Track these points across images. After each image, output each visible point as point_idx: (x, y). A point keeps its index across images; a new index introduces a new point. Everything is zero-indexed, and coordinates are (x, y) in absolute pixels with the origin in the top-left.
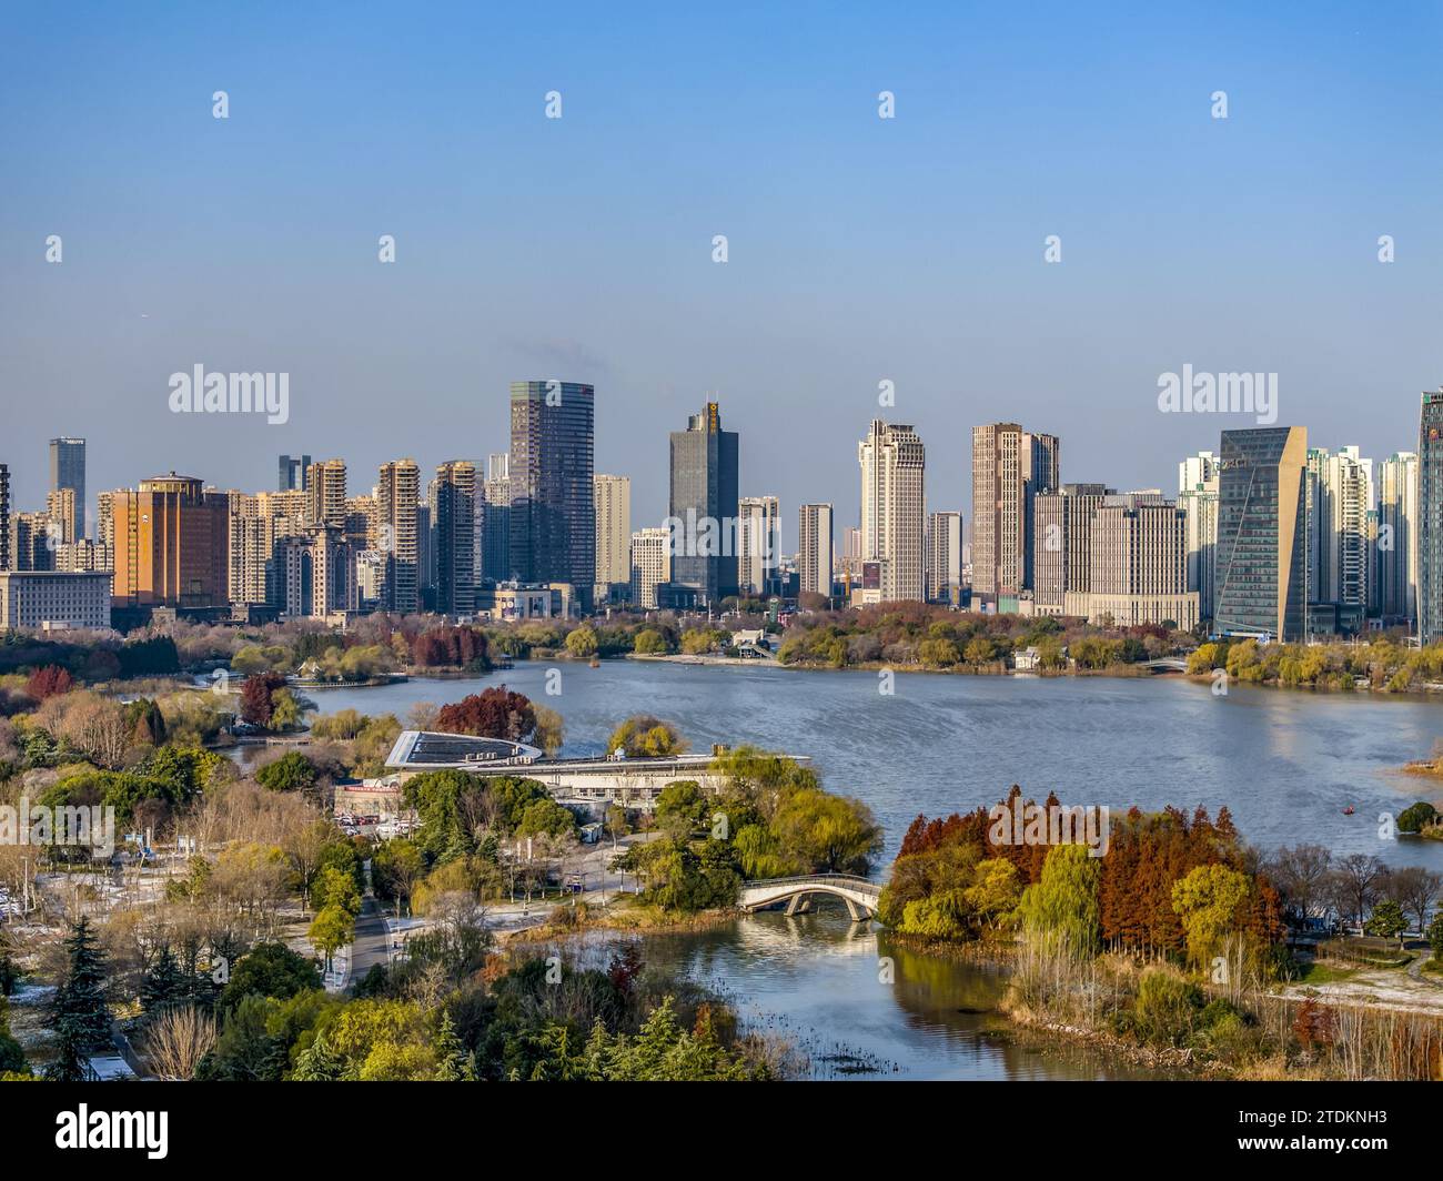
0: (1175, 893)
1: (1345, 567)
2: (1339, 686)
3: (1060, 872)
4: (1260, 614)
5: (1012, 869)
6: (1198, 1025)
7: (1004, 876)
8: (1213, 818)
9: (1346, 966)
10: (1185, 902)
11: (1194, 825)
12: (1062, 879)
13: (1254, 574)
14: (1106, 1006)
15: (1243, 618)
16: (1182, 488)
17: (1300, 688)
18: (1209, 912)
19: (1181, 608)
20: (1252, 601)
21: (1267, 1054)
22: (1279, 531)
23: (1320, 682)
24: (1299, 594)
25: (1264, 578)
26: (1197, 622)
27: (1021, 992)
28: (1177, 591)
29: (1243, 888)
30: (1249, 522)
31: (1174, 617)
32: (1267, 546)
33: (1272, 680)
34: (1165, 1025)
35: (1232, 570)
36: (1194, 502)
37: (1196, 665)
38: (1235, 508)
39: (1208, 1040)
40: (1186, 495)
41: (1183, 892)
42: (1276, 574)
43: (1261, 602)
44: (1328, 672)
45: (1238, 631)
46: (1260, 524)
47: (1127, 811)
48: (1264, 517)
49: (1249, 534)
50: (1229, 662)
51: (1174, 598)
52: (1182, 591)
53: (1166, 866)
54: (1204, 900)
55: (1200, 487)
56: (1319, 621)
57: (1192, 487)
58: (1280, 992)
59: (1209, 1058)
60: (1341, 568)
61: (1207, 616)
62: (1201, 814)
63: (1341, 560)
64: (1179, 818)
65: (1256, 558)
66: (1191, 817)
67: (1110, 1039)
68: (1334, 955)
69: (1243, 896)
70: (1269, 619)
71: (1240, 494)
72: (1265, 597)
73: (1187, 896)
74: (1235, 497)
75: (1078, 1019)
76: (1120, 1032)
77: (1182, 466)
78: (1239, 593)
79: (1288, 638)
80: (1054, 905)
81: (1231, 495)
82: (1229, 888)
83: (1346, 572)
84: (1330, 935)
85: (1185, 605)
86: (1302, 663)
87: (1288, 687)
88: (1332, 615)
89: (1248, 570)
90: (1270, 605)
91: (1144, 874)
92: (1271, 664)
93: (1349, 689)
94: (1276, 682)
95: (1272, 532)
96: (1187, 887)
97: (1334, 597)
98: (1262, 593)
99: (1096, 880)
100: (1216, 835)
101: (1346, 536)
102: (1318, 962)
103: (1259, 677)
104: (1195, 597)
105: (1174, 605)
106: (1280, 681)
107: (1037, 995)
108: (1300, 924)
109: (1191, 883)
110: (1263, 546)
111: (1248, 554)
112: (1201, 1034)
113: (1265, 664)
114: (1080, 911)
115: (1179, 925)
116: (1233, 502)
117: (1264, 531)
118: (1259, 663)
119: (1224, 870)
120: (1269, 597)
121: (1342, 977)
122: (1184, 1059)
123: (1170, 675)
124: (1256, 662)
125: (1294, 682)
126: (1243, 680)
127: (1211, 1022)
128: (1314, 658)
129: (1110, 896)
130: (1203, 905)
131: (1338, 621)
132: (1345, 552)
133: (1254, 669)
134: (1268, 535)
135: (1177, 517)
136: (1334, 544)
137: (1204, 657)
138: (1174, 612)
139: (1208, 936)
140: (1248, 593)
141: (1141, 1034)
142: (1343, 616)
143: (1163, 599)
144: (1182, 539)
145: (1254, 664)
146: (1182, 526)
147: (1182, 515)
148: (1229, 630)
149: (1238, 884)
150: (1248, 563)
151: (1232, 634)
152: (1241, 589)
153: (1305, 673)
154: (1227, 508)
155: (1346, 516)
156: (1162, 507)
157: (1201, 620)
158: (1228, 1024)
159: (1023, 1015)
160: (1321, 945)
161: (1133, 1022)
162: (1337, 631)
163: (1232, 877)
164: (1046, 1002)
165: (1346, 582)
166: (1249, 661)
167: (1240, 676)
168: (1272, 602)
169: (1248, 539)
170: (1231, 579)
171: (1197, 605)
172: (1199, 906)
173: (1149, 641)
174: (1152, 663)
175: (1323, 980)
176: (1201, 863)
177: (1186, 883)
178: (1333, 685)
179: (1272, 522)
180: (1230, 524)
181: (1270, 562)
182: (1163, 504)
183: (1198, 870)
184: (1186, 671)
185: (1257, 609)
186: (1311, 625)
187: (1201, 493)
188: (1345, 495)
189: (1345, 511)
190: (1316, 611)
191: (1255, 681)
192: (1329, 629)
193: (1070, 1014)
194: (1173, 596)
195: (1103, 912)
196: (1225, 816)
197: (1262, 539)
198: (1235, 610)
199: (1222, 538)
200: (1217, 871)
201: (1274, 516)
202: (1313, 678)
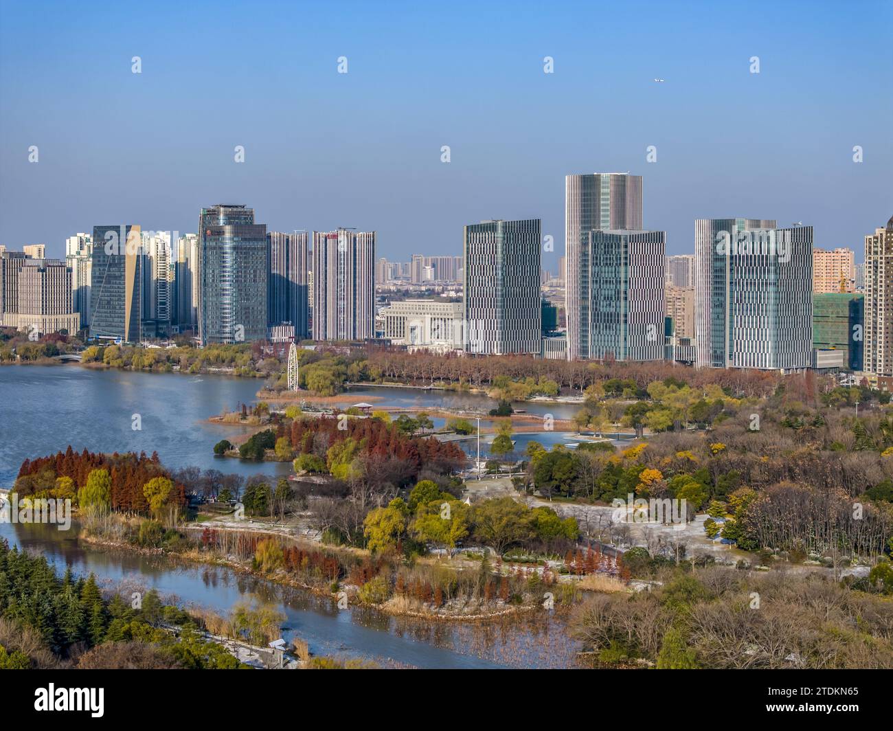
0: (144, 489)
1: (159, 298)
2: (164, 369)
3: (95, 482)
4: (115, 326)
5: (71, 481)
6: (164, 539)
7: (68, 484)
8: (149, 456)
9: (210, 515)
10: (149, 492)
11: (141, 459)
12: (96, 485)
13: (112, 304)
14: (126, 534)
15: (106, 328)
16: (68, 253)
17: (143, 371)
18: (159, 496)
19: (70, 322)
20: (111, 319)
21: (191, 548)
22: (126, 281)
23: (154, 367)
24: (136, 316)
25: (118, 307)
26: (79, 330)
27: (89, 530)
28: (67, 312)
29: (171, 486)
30: (109, 276)
31: (66, 327)
32: (119, 290)
33: (128, 366)
34: (151, 540)
35: (100, 303)
36: (75, 261)
37: (87, 358)
38: (101, 269)
39: (168, 545)
40: (71, 257)
41: (148, 488)
42: (124, 305)
43: (116, 319)
44: (158, 362)
45: (103, 335)
46: (115, 277)
47: (113, 454)
48: (117, 274)
49: (110, 283)
50: (105, 357)
51: (67, 316)
52: (71, 312)
53: (139, 479)
54: (157, 491)
55: (78, 253)
56: (147, 330)
57: (74, 253)
58: (187, 526)
59: (169, 551)
60: (156, 298)
61: (85, 326)
62: (143, 454)
63: (156, 294)
64: (135, 456)
65: (113, 296)
66: (139, 456)
67: (129, 547)
68: (204, 511)
69: (171, 489)
70: (120, 329)
71: (104, 261)
72: (118, 317)
73: (149, 490)
74: (101, 263)
75: (114, 540)
76: (133, 544)
77: (68, 241)
78: (104, 315)
79: (130, 339)
80: (92, 495)
81: (99, 261)
82: (166, 487)
83: (159, 301)
84: (201, 503)
85: (72, 320)
86: (145, 358)
87: (137, 370)
88: (154, 327)
89: (109, 303)
90: (121, 322)
91: (129, 482)
92: (128, 358)
93: (169, 371)
94: (130, 368)
95: (122, 282)
96: (149, 487)
97: (153, 316)
98: (116, 315)
99: (109, 485)
100: (151, 462)
101: (159, 281)
102: (198, 513)
103: (122, 365)
104: (78, 315)
105: (66, 320)
106: (133, 367)
107: (97, 532)
108: (190, 498)
109: (151, 484)
110: (117, 290)
111: (109, 294)
112: (165, 542)
113: (125, 358)
114: (103, 498)
115: (145, 501)
116: (100, 265)
117: (118, 282)
118: (121, 358)
119: (163, 479)
120: (121, 317)
121: (209, 519)
122: (160, 552)
123: (72, 363)
124: (120, 357)
125: (140, 367)
126: (113, 367)
127: (169, 538)
128: (151, 355)
129: (115, 491)
130: (156, 493)
131: (157, 329)
132: (159, 290)
133: (119, 361)
134: (120, 284)
135: (67, 272)
136: (153, 286)
137: (91, 354)
138: (66, 324)
139: (159, 505)
140: (109, 315)
141: (142, 544)
142: (160, 326)
143: (60, 317)
144: (71, 284)
145: (118, 358)
146: (70, 276)
147: (70, 270)
148: (98, 335)
149: (169, 484)
150: (108, 298)
151: (100, 337)
152: (105, 313)
153: (146, 363)
154: (97, 269)
155: (159, 270)
156: (59, 266)
157: (81, 329)
158: (175, 538)
159: (92, 539)
160: (199, 507)
161: (137, 540)
162: (158, 335)
163: (167, 482)
164: (101, 534)
165: (159, 306)
166: (115, 356)
167: (111, 364)
168: (122, 320)
169: (109, 286)
170: (99, 307)
171: (79, 320)
172: (154, 494)
173: (59, 344)
174: (61, 357)
175: (203, 521)
176: (155, 476)
177: (149, 485)
178: (161, 369)
179: (121, 277)
180: (99, 277)
181: (121, 297)
182: (60, 264)
183: (154, 480)
184: (81, 361)
185: (114, 324)
186: (143, 332)
187: (79, 257)
188: (159, 259)
189: (159, 267)
190: (145, 324)
191: (119, 367)
192: (153, 334)
193: (111, 538)
194: (66, 315)
195: (112, 498)
196: (155, 456)
197: (116, 286)
198: (102, 324)
199: (94, 284)
200: (161, 480)
201: (123, 273)
202: (150, 366)
